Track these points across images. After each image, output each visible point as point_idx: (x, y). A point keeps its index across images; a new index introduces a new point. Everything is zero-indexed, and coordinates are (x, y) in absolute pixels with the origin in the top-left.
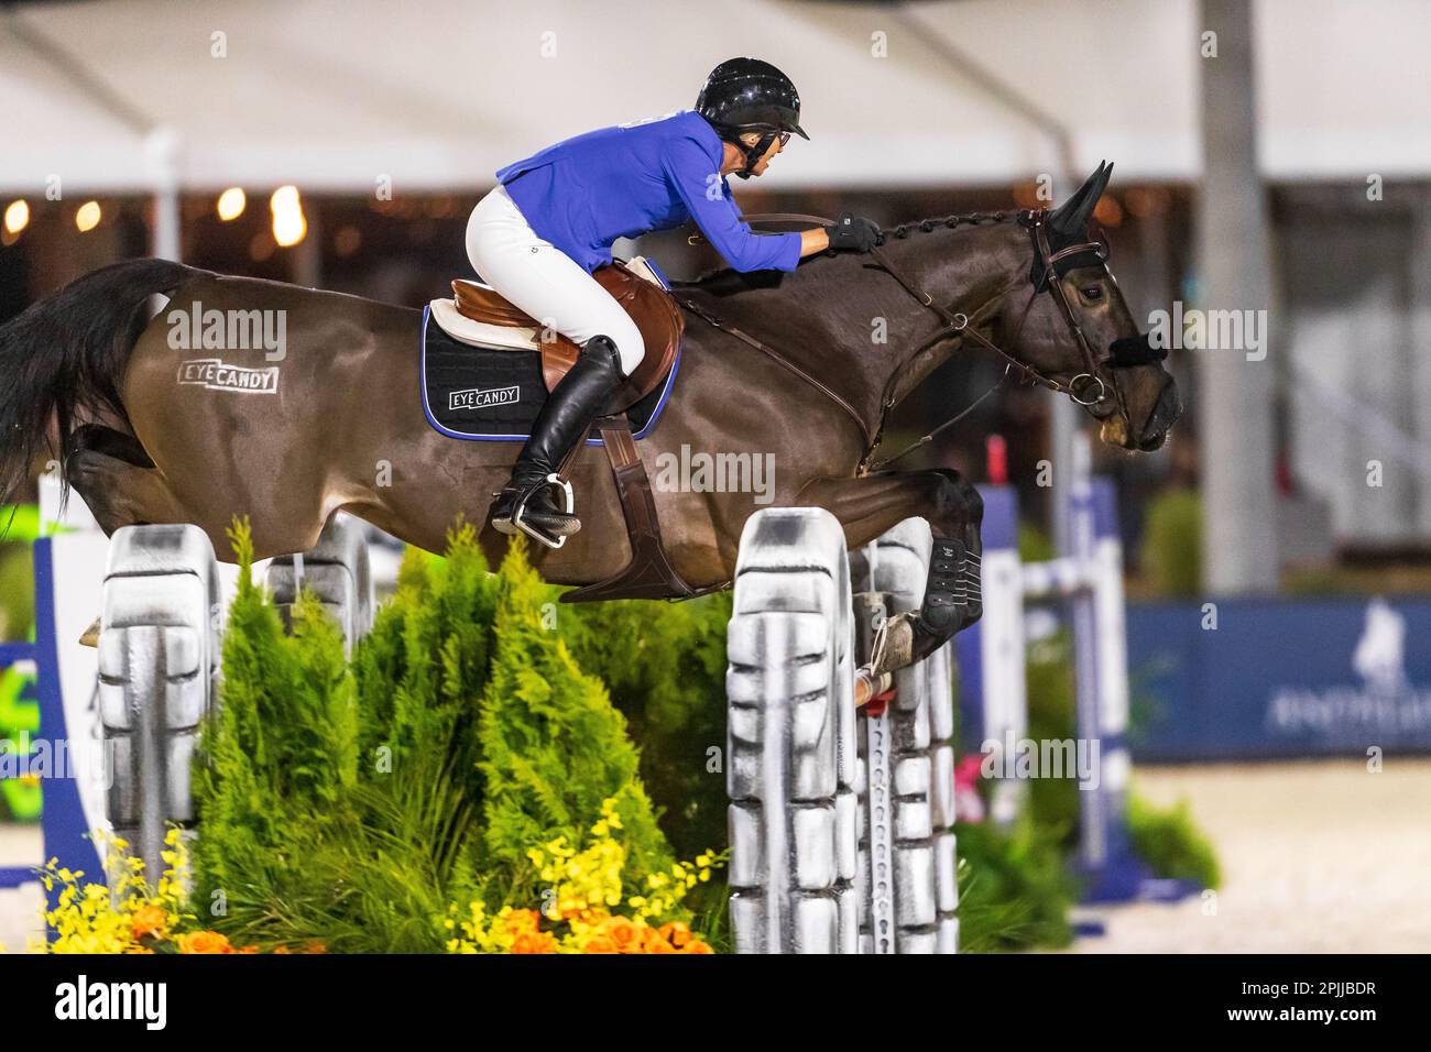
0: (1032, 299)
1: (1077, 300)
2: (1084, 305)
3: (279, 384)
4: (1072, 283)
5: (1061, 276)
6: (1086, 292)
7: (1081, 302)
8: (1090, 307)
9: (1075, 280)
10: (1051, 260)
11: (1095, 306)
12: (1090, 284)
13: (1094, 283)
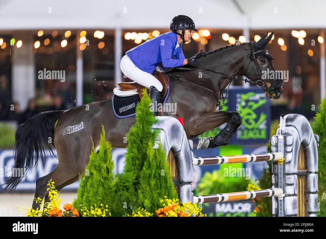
0: (250, 63)
1: (259, 63)
2: (261, 64)
3: (84, 125)
4: (259, 59)
5: (256, 57)
6: (262, 61)
7: (260, 64)
8: (263, 65)
9: (259, 58)
10: (254, 53)
11: (264, 64)
12: (263, 59)
13: (264, 59)
